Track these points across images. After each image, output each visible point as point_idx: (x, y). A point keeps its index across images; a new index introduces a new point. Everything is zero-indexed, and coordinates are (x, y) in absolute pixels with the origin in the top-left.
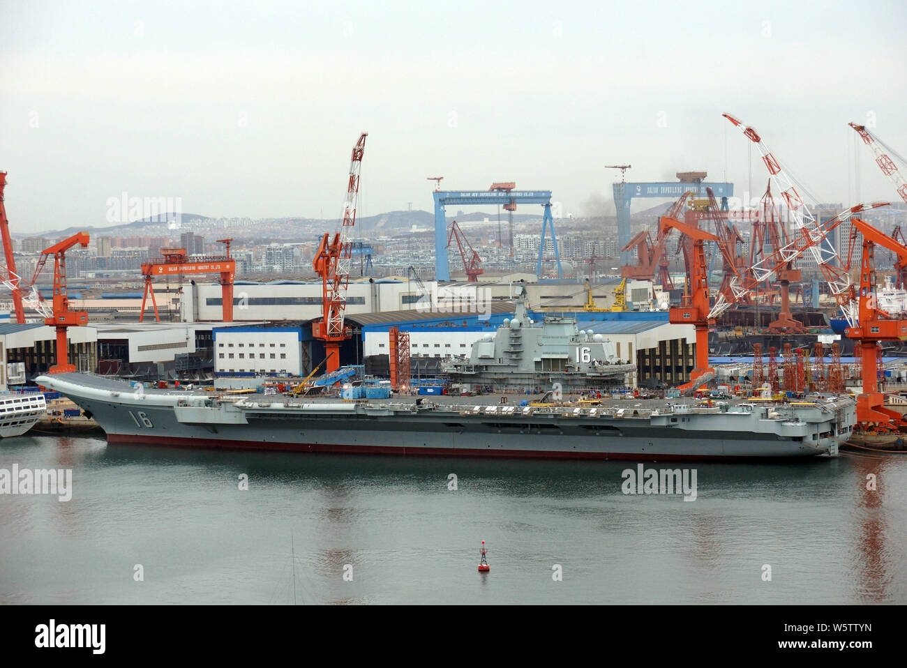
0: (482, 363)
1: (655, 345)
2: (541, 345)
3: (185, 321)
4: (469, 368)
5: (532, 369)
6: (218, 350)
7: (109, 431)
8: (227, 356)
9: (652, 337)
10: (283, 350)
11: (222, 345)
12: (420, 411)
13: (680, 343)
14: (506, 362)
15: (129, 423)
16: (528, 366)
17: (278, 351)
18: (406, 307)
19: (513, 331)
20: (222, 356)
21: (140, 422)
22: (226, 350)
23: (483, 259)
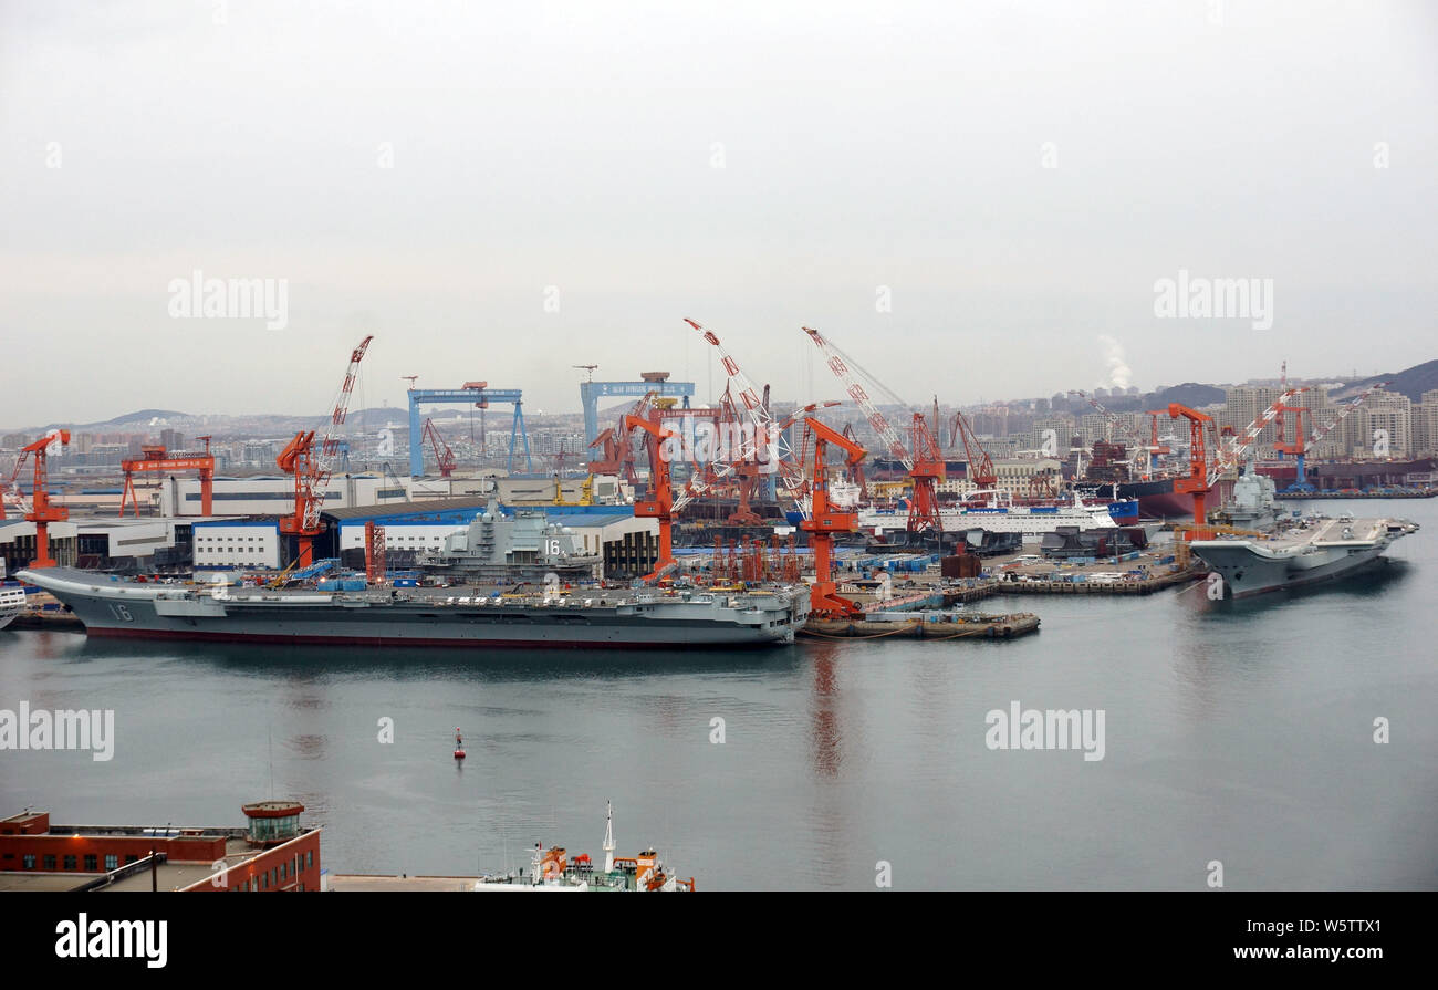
0: (456, 556)
1: (621, 537)
2: (512, 538)
3: (165, 516)
4: (442, 561)
5: (504, 561)
6: (197, 545)
7: (89, 624)
8: (205, 550)
9: (618, 530)
10: (261, 544)
11: (200, 540)
12: (395, 603)
13: (644, 535)
14: (479, 555)
15: (108, 616)
16: (500, 557)
17: (256, 545)
18: (381, 502)
19: (485, 524)
20: (201, 550)
21: (119, 614)
22: (205, 545)
23: (456, 455)
